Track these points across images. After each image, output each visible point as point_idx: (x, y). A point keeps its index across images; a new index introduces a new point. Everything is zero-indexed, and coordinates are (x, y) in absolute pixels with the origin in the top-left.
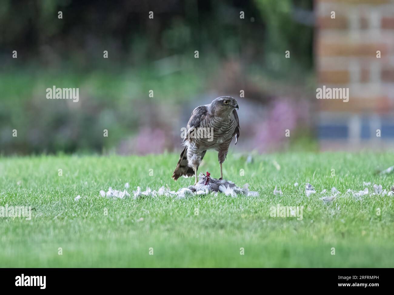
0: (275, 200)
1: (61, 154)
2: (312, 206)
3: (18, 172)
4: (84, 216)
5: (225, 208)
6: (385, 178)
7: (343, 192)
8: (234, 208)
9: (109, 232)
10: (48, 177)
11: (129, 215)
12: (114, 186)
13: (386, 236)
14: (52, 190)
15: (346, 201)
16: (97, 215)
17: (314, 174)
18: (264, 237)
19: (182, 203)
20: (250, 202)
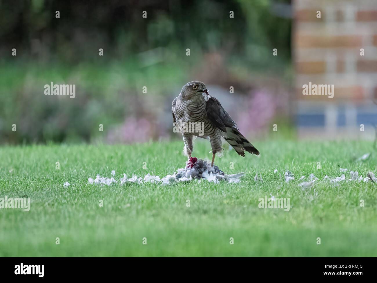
0: (255, 186)
1: (51, 143)
2: (291, 192)
3: (10, 160)
4: (73, 203)
5: (208, 194)
6: (361, 164)
7: (321, 178)
8: (216, 194)
9: (97, 217)
10: (39, 165)
11: (117, 201)
12: (102, 173)
13: (362, 220)
14: (42, 177)
15: (324, 187)
16: (86, 201)
17: (293, 161)
18: (245, 222)
19: (167, 189)
20: (232, 189)
